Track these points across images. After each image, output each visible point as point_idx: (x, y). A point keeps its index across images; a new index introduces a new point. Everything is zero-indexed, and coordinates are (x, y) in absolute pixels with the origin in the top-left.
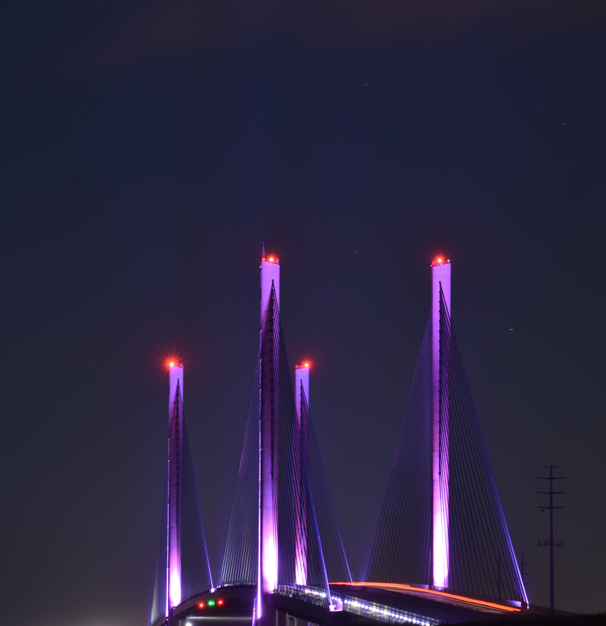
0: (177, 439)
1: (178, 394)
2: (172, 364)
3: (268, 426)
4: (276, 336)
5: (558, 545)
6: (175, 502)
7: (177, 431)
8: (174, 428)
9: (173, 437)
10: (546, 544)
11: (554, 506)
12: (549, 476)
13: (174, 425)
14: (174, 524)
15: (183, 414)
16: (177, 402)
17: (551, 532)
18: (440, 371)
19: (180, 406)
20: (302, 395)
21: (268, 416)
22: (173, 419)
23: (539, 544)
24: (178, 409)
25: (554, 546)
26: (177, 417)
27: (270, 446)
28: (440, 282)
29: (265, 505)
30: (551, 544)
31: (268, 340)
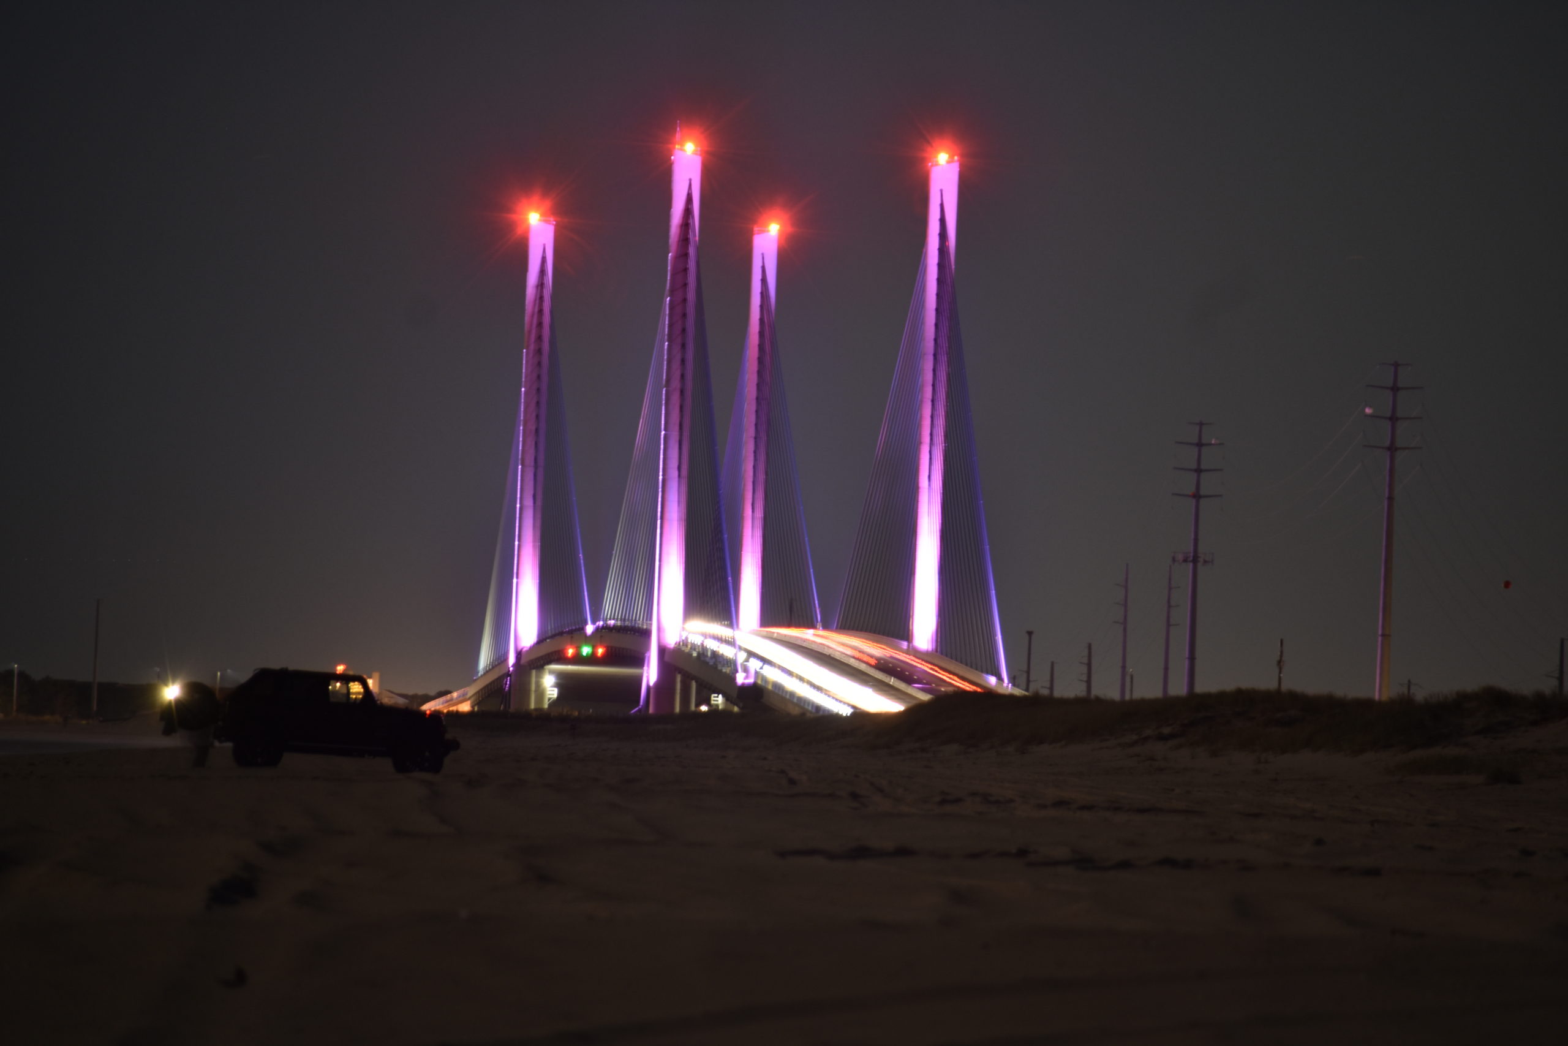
0: (539, 351)
1: (542, 272)
2: (533, 218)
3: (676, 398)
4: (692, 265)
5: (1205, 562)
6: (532, 463)
7: (539, 338)
8: (534, 331)
9: (532, 347)
10: (1185, 560)
11: (1202, 493)
12: (1196, 440)
13: (534, 325)
14: (529, 502)
15: (551, 312)
16: (541, 285)
17: (1196, 540)
18: (936, 325)
19: (547, 293)
20: (764, 281)
21: (676, 383)
22: (532, 316)
23: (1174, 560)
24: (541, 298)
25: (1199, 565)
26: (541, 311)
27: (677, 428)
28: (941, 191)
29: (667, 515)
30: (1195, 560)
31: (681, 270)
